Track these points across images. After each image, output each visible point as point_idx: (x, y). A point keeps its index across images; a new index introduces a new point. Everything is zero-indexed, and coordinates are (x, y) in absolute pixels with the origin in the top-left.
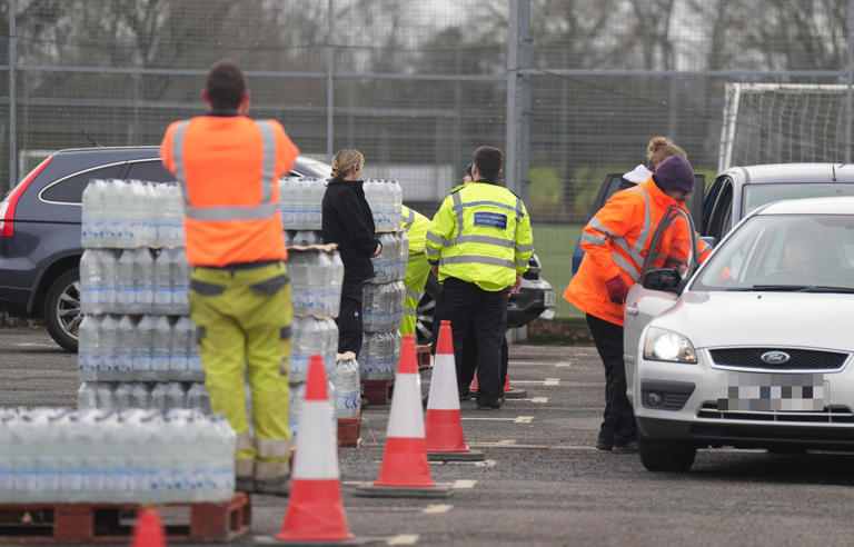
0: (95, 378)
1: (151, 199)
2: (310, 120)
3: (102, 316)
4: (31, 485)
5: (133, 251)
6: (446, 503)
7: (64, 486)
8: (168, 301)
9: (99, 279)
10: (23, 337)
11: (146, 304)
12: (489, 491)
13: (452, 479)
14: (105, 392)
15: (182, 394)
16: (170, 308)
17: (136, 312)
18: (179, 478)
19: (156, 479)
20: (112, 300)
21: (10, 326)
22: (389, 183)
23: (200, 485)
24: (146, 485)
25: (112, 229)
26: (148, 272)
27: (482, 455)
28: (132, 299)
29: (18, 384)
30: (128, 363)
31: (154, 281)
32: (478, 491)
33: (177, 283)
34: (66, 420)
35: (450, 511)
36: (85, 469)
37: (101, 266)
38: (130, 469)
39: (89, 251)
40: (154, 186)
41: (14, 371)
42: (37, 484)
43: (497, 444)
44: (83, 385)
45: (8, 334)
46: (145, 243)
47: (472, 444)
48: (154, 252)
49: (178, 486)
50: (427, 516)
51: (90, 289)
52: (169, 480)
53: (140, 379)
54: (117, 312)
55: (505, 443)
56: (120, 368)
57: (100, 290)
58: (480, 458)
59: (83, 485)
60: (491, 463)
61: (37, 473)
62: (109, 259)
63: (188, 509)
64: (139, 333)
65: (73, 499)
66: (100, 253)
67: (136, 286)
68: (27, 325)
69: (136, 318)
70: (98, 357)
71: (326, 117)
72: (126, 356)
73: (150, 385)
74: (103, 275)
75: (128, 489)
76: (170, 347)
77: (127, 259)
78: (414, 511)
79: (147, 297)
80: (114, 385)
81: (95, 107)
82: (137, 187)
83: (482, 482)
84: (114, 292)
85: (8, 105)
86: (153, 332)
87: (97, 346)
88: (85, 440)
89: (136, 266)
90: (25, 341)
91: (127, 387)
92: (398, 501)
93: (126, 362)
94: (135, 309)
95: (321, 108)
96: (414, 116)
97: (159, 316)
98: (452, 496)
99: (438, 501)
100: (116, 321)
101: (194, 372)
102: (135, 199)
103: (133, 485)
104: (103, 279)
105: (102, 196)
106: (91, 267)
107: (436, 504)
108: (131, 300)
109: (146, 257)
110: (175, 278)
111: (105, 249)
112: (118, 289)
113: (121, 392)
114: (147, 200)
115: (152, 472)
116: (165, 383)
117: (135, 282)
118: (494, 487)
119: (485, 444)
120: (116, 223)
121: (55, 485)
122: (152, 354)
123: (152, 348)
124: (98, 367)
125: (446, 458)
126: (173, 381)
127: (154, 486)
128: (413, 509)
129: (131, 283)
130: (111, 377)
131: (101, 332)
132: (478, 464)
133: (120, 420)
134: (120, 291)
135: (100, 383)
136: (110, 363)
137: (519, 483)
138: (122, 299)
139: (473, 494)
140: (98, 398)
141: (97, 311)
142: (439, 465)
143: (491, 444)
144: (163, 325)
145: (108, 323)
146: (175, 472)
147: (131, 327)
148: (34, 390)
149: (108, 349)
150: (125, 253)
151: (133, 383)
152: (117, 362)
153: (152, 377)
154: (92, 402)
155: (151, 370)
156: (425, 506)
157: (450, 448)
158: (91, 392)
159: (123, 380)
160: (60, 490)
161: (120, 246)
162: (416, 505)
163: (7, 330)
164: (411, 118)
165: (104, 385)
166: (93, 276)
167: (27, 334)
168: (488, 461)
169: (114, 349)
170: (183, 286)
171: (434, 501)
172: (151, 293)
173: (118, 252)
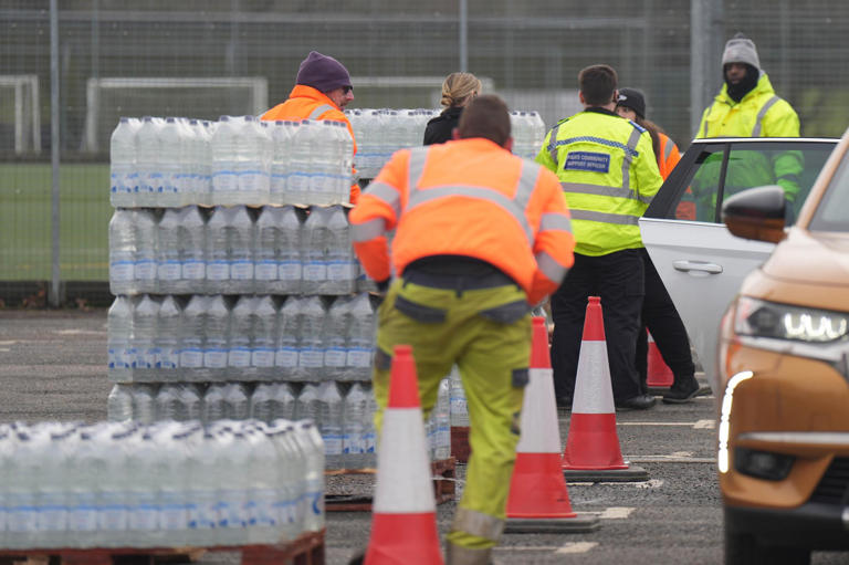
0: (130, 380)
1: (202, 142)
2: (437, 34)
3: (138, 297)
4: (30, 526)
5: (177, 210)
6: (588, 541)
7: (73, 527)
8: (224, 276)
9: (134, 249)
10: (69, 322)
11: (196, 281)
12: (649, 522)
13: (602, 507)
14: (144, 398)
15: (244, 398)
16: (227, 286)
17: (182, 292)
18: (225, 514)
19: (194, 515)
20: (152, 276)
21: (54, 308)
22: (527, 116)
23: (253, 521)
24: (182, 523)
25: (150, 182)
26: (197, 239)
27: (645, 474)
28: (178, 274)
29: (51, 385)
30: (173, 359)
31: (205, 251)
32: (634, 522)
33: (235, 253)
34: (75, 437)
35: (593, 550)
36: (100, 503)
37: (136, 230)
38: (159, 502)
39: (121, 212)
40: (206, 125)
41: (48, 367)
42: (37, 525)
43: (668, 458)
44: (115, 389)
45: (51, 317)
46: (194, 201)
47: (635, 458)
48: (206, 213)
49: (224, 523)
50: (562, 558)
51: (122, 262)
52: (211, 516)
53: (188, 379)
54: (157, 292)
55: (678, 456)
56: (162, 366)
57: (135, 264)
58: (642, 477)
59: (98, 525)
60: (657, 483)
61: (37, 509)
62: (147, 223)
63: (238, 555)
64: (187, 319)
65: (85, 544)
66: (135, 214)
67: (183, 257)
68: (76, 306)
69: (183, 300)
70: (134, 351)
71: (457, 30)
72: (170, 350)
73: (202, 388)
74: (138, 243)
75: (158, 529)
76: (227, 335)
77: (170, 221)
78: (544, 551)
79: (196, 271)
80: (155, 388)
81: (159, 23)
82: (183, 127)
83: (641, 510)
84: (153, 265)
85: (48, 22)
86: (205, 317)
87: (132, 337)
88: (99, 464)
89: (182, 231)
90: (69, 328)
91: (171, 389)
92: (525, 536)
93: (170, 357)
94: (182, 288)
95: (452, 19)
96: (572, 26)
97: (214, 296)
98: (598, 529)
99: (580, 536)
100: (156, 305)
101: (259, 369)
102: (179, 143)
103: (164, 523)
104: (138, 250)
105: (137, 140)
106: (123, 234)
107: (575, 541)
108: (177, 276)
109: (194, 219)
110: (234, 246)
111: (142, 209)
112: (158, 261)
113: (165, 396)
114: (196, 144)
115: (189, 506)
116: (222, 384)
117: (181, 252)
118: (655, 517)
119: (652, 458)
120: (155, 176)
121: (61, 526)
122: (204, 346)
123: (205, 339)
124: (134, 364)
125: (597, 479)
126: (232, 382)
127: (193, 524)
128: (544, 547)
129: (176, 253)
130: (153, 378)
131: (138, 319)
132: (639, 485)
133: (146, 437)
134: (160, 264)
135: (137, 385)
136: (149, 359)
137: (690, 510)
138: (163, 275)
139: (627, 525)
140: (134, 405)
141: (132, 291)
142: (588, 487)
143: (659, 458)
144: (218, 307)
145: (146, 306)
146: (220, 505)
147: (176, 312)
148: (70, 392)
149: (147, 340)
150: (168, 213)
151: (180, 385)
152: (159, 358)
153: (206, 376)
154: (127, 410)
155: (203, 368)
156: (561, 545)
157: (600, 464)
158: (125, 398)
159: (167, 381)
160: (68, 532)
161: (160, 204)
162: (548, 543)
163: (50, 313)
164: (568, 30)
165: (142, 388)
166: (127, 244)
167: (74, 317)
168: (652, 481)
169: (155, 341)
170: (244, 257)
171: (573, 536)
172: (201, 265)
173: (157, 213)
